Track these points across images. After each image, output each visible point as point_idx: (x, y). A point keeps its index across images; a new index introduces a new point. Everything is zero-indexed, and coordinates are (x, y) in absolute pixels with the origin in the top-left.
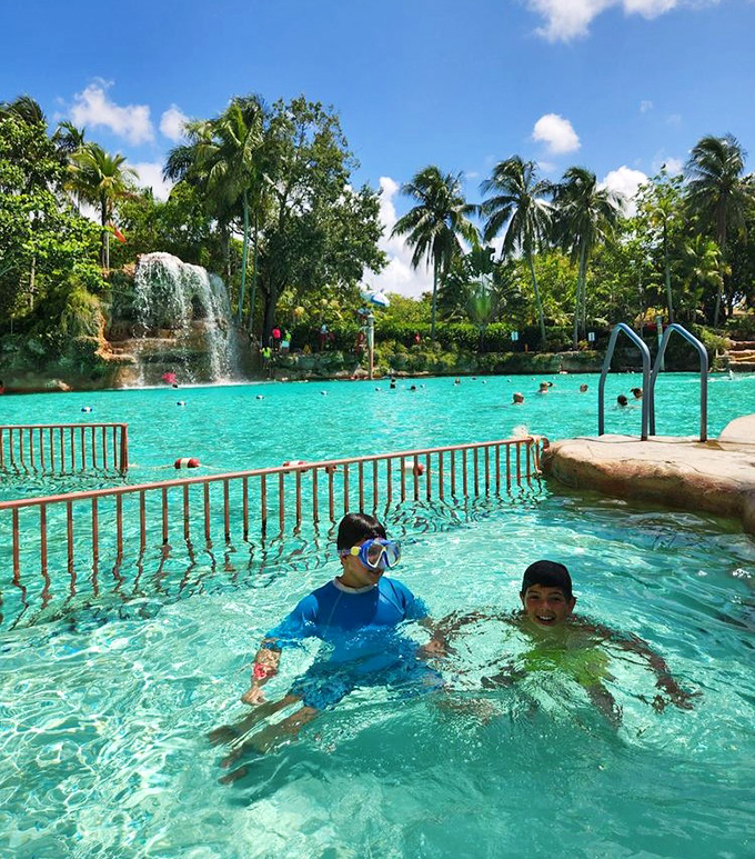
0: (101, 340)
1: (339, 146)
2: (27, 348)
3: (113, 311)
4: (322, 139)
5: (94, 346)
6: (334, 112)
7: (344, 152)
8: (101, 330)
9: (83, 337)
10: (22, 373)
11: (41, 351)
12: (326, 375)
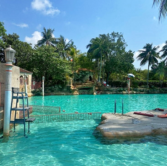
0: (72, 85)
1: (123, 41)
2: (59, 87)
3: (74, 80)
4: (119, 40)
5: (71, 87)
6: (122, 34)
7: (124, 43)
8: (72, 84)
9: (69, 85)
10: (58, 91)
11: (61, 88)
12: (118, 93)
